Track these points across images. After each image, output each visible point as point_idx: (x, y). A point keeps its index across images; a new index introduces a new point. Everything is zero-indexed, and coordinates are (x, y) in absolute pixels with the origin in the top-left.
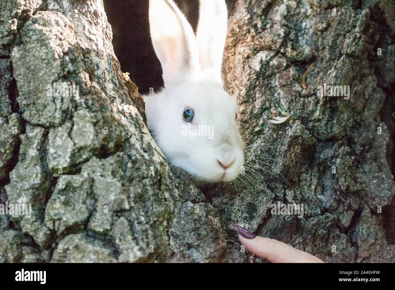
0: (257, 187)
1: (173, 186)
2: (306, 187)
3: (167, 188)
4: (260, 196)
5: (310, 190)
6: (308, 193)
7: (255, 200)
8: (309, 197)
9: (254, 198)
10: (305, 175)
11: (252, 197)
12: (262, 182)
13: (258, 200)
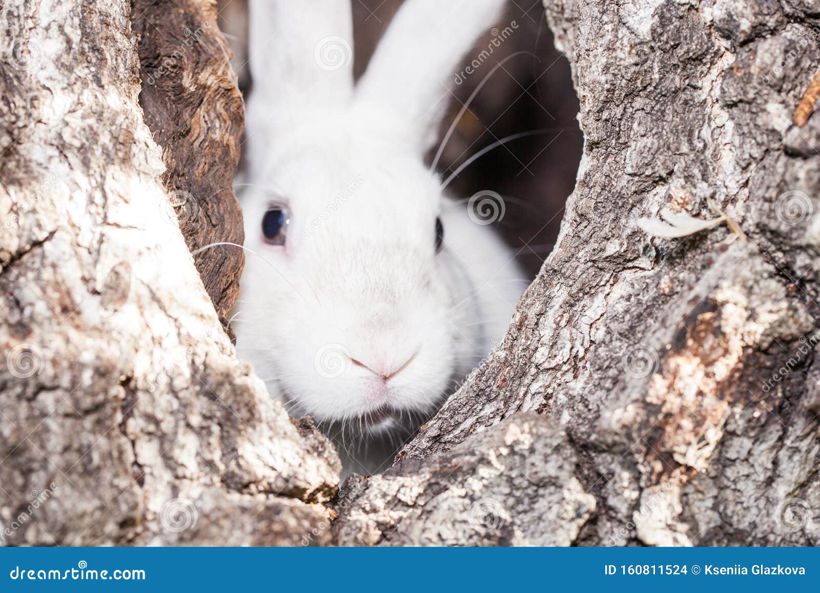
0: (533, 464)
1: (176, 426)
2: (748, 489)
3: (152, 428)
4: (543, 496)
5: (768, 500)
6: (754, 511)
7: (520, 508)
8: (754, 525)
9: (519, 501)
10: (747, 443)
11: (510, 495)
12: (557, 449)
13: (532, 509)
